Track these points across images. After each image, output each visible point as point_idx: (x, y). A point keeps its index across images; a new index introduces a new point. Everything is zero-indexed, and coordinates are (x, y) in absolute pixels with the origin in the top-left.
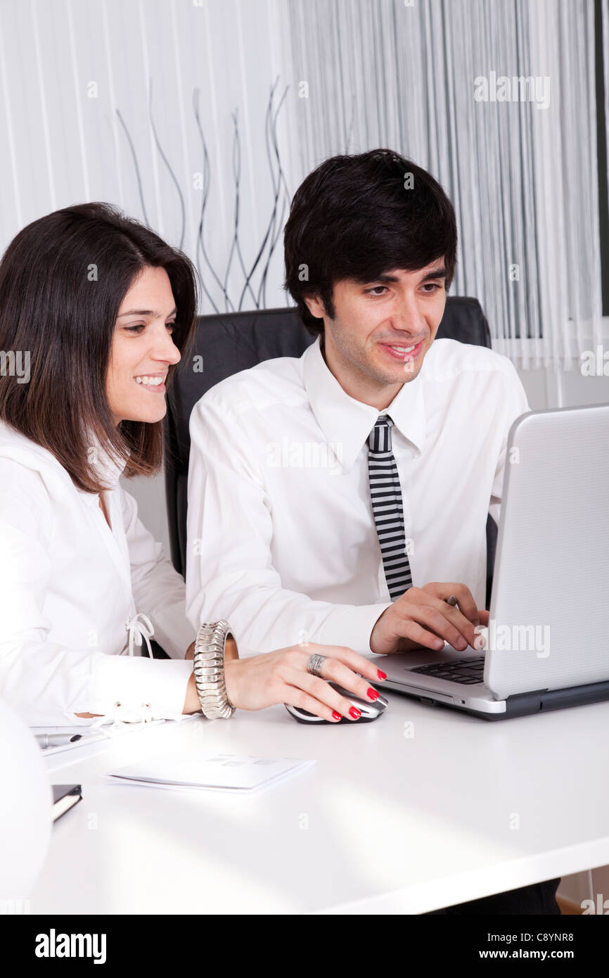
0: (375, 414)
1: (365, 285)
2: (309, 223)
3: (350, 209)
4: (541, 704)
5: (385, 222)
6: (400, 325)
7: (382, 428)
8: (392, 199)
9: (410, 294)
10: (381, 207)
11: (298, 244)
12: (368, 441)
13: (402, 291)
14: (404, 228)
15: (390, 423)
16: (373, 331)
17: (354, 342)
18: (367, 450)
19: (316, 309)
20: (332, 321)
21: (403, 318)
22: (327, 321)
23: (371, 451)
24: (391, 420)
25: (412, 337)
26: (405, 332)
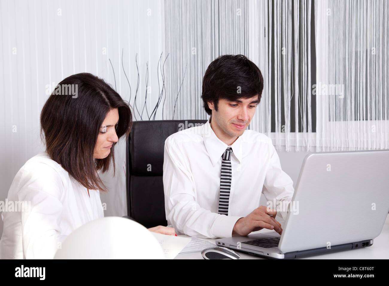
0: (226, 147)
1: (230, 102)
2: (214, 77)
3: (229, 75)
4: (296, 256)
5: (241, 81)
6: (240, 118)
7: (228, 152)
8: (244, 74)
9: (245, 107)
10: (240, 76)
11: (209, 84)
12: (223, 156)
13: (242, 106)
14: (246, 84)
15: (231, 151)
16: (231, 119)
17: (224, 121)
18: (222, 159)
19: (211, 106)
20: (216, 112)
21: (241, 115)
22: (214, 112)
23: (223, 159)
24: (232, 150)
25: (244, 122)
26: (242, 121)
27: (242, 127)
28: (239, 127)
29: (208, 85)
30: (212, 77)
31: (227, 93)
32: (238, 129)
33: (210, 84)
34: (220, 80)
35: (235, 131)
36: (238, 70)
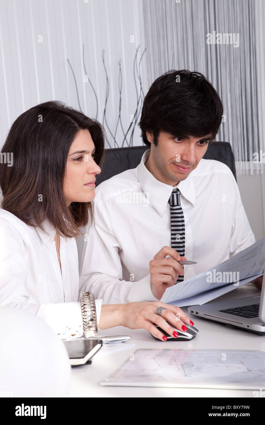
6: (185, 158)
7: (175, 194)
12: (169, 201)
15: (179, 193)
16: (173, 158)
17: (163, 160)
18: (169, 205)
19: (150, 138)
20: (155, 147)
21: (187, 155)
22: (153, 145)
23: (171, 206)
24: (179, 191)
25: (189, 164)
26: (187, 162)
27: (186, 170)
28: (181, 169)
29: (149, 109)
30: (156, 100)
31: (171, 127)
32: (180, 171)
33: (151, 109)
34: (165, 106)
35: (176, 173)
36: (189, 96)
